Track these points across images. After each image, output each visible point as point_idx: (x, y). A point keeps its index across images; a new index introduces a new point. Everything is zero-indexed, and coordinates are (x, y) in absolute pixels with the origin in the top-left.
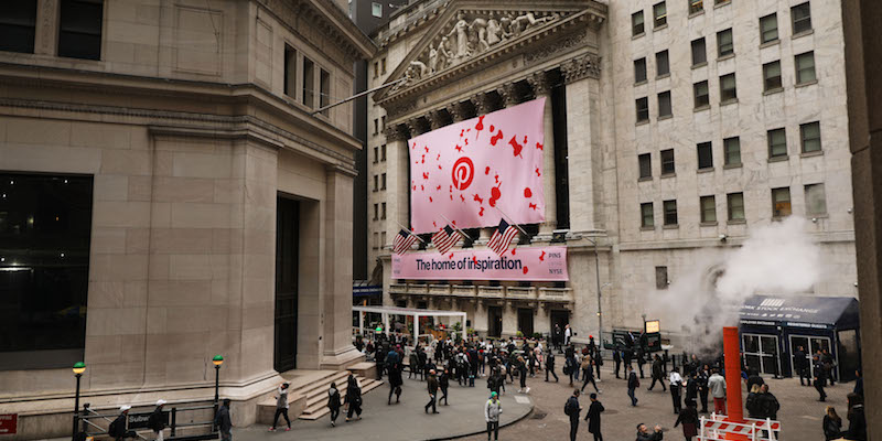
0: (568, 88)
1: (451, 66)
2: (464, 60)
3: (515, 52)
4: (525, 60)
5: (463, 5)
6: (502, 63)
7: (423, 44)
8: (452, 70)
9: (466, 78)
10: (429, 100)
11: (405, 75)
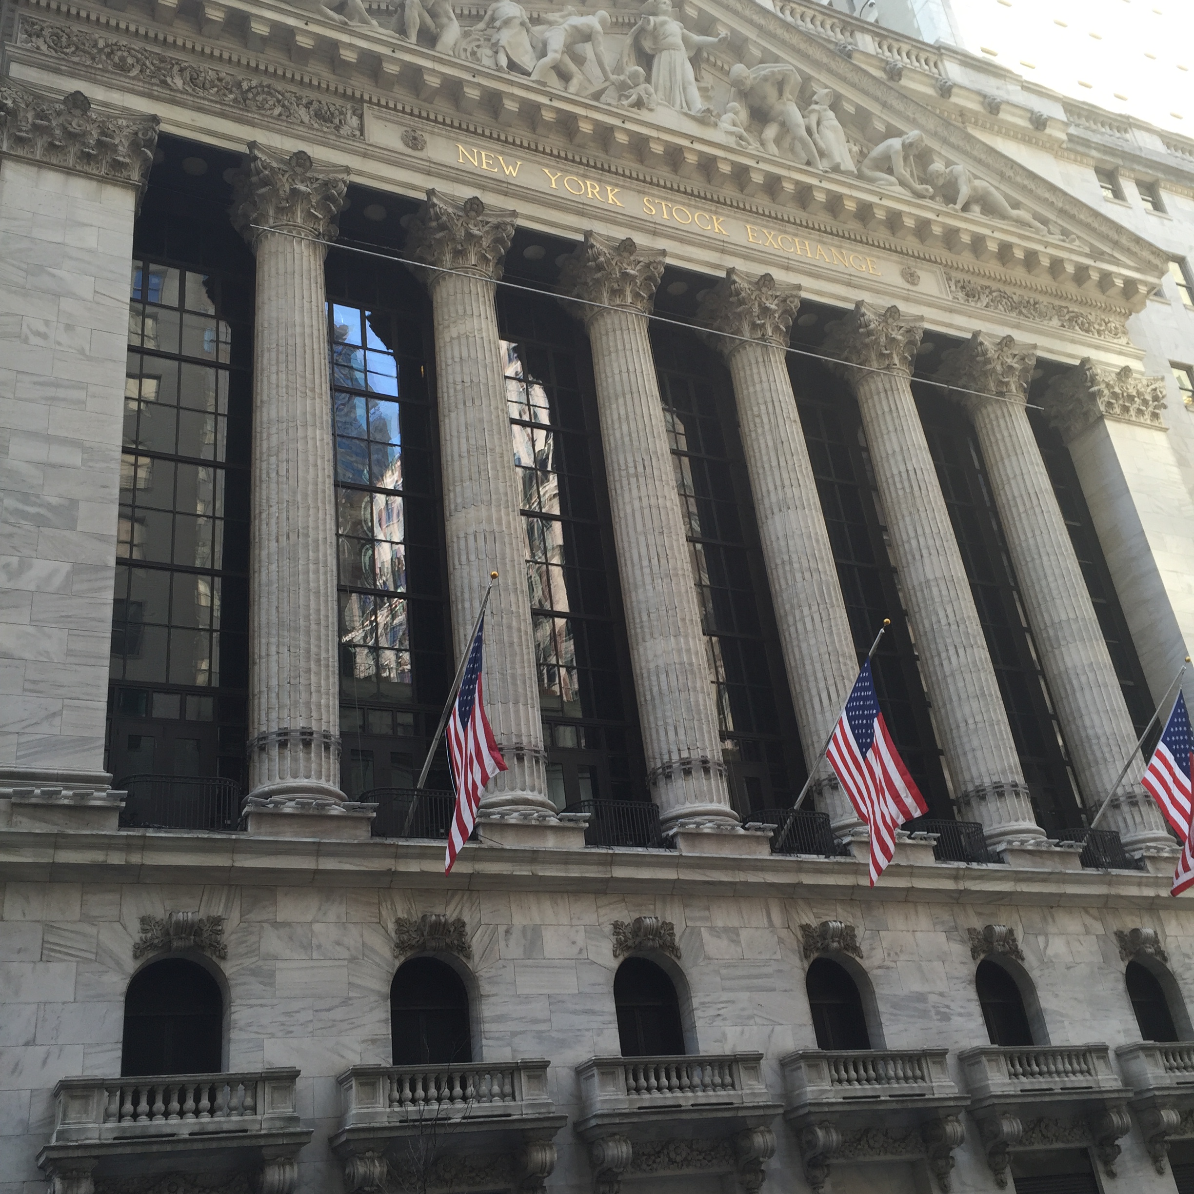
2: (715, 135)
3: (913, 244)
4: (952, 286)
6: (858, 246)
8: (650, 132)
9: (683, 198)
10: (441, 153)
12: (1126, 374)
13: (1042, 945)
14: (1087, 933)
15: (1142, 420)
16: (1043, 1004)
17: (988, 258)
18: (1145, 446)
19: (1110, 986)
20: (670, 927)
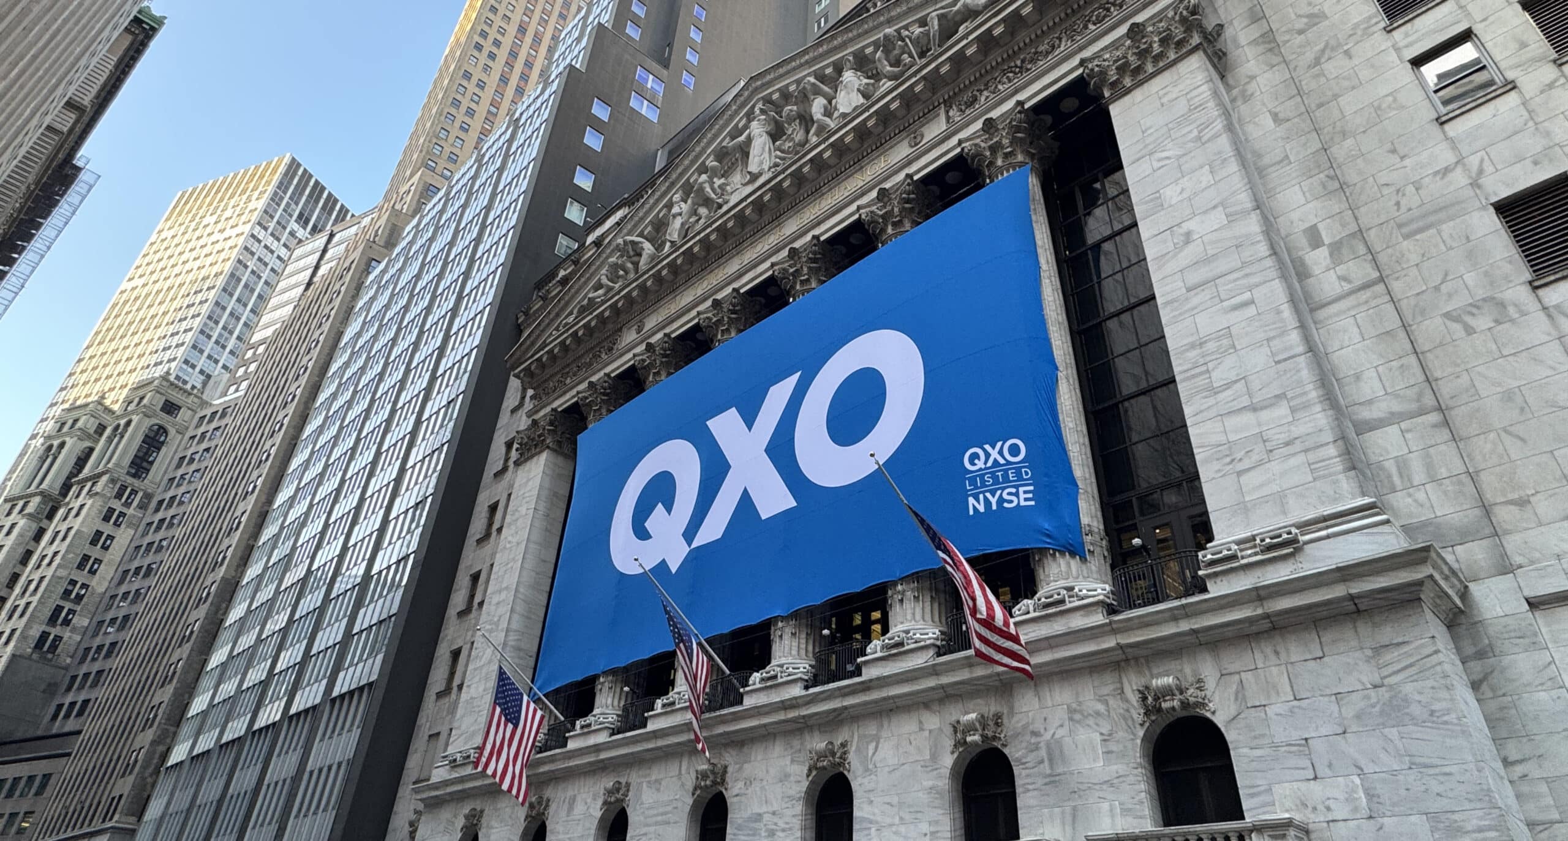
0: (1116, 111)
3: (918, 109)
4: (951, 113)
5: (769, 84)
6: (875, 153)
7: (658, 201)
8: (725, 218)
9: (760, 234)
10: (650, 323)
11: (599, 286)
12: (1136, 31)
13: (870, 753)
14: (921, 729)
15: (1161, 64)
16: (857, 813)
17: (980, 58)
18: (1161, 93)
19: (929, 783)
20: (628, 785)
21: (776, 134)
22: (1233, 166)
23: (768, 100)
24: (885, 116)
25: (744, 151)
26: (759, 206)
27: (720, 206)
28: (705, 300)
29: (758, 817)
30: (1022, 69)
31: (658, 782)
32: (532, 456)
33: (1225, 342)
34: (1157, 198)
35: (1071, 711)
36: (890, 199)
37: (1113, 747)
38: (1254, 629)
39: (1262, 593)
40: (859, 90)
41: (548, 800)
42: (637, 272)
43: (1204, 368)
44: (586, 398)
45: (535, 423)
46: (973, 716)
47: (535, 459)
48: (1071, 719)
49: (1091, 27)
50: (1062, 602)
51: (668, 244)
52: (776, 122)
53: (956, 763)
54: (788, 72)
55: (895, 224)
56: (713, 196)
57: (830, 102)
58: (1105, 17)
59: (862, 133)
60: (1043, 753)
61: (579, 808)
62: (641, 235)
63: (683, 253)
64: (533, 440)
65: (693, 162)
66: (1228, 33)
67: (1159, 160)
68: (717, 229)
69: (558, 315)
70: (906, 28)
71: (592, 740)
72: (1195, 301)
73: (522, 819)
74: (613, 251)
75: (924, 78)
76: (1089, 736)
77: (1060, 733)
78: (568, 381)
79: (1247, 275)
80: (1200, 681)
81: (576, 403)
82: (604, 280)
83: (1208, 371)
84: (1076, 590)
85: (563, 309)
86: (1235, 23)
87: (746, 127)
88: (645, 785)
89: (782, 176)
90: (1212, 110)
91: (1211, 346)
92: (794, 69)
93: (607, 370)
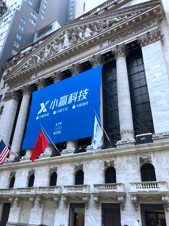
1: (58, 53)
2: (67, 48)
3: (102, 40)
4: (109, 42)
5: (69, 27)
6: (92, 47)
7: (41, 48)
8: (58, 55)
9: (66, 60)
10: (39, 75)
11: (26, 64)
12: (148, 33)
13: (88, 166)
14: (98, 162)
15: (152, 41)
16: (84, 177)
17: (116, 32)
18: (152, 47)
19: (99, 172)
20: (35, 170)
21: (70, 38)
22: (164, 65)
23: (68, 30)
24: (95, 40)
25: (63, 41)
26: (66, 53)
27: (57, 52)
28: (52, 72)
29: (64, 177)
30: (125, 36)
31: (41, 170)
32: (9, 100)
33: (160, 98)
34: (149, 68)
35: (127, 161)
36: (95, 58)
37: (134, 167)
38: (161, 149)
39: (163, 143)
40: (90, 33)
41: (15, 172)
42: (36, 63)
43: (155, 102)
44: (23, 89)
45: (10, 93)
46: (109, 161)
47: (10, 100)
48: (127, 162)
49: (139, 30)
50: (127, 141)
51: (44, 58)
52: (70, 35)
53: (105, 169)
54: (74, 25)
55: (96, 63)
56: (55, 49)
57: (83, 34)
58: (142, 29)
59: (90, 42)
60: (121, 168)
61: (23, 174)
62: (37, 55)
63: (48, 61)
64: (9, 96)
65: (50, 41)
66: (164, 37)
67: (151, 61)
68: (56, 57)
69: (16, 69)
70: (101, 21)
71: (26, 161)
72: (155, 89)
73: (9, 176)
74: (30, 57)
75: (104, 33)
76: (130, 166)
77: (125, 165)
78: (18, 84)
79: (165, 86)
80: (150, 157)
81: (20, 89)
82: (28, 64)
83: (156, 103)
84: (129, 140)
85: (17, 68)
86: (166, 35)
87: (63, 35)
88: (38, 170)
89: (72, 48)
90: (161, 53)
91: (157, 98)
92: (75, 25)
93: (28, 83)
